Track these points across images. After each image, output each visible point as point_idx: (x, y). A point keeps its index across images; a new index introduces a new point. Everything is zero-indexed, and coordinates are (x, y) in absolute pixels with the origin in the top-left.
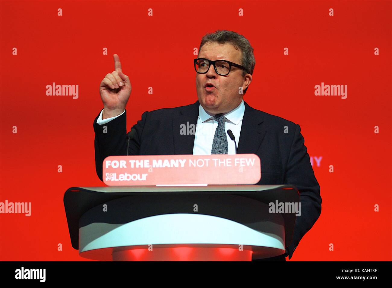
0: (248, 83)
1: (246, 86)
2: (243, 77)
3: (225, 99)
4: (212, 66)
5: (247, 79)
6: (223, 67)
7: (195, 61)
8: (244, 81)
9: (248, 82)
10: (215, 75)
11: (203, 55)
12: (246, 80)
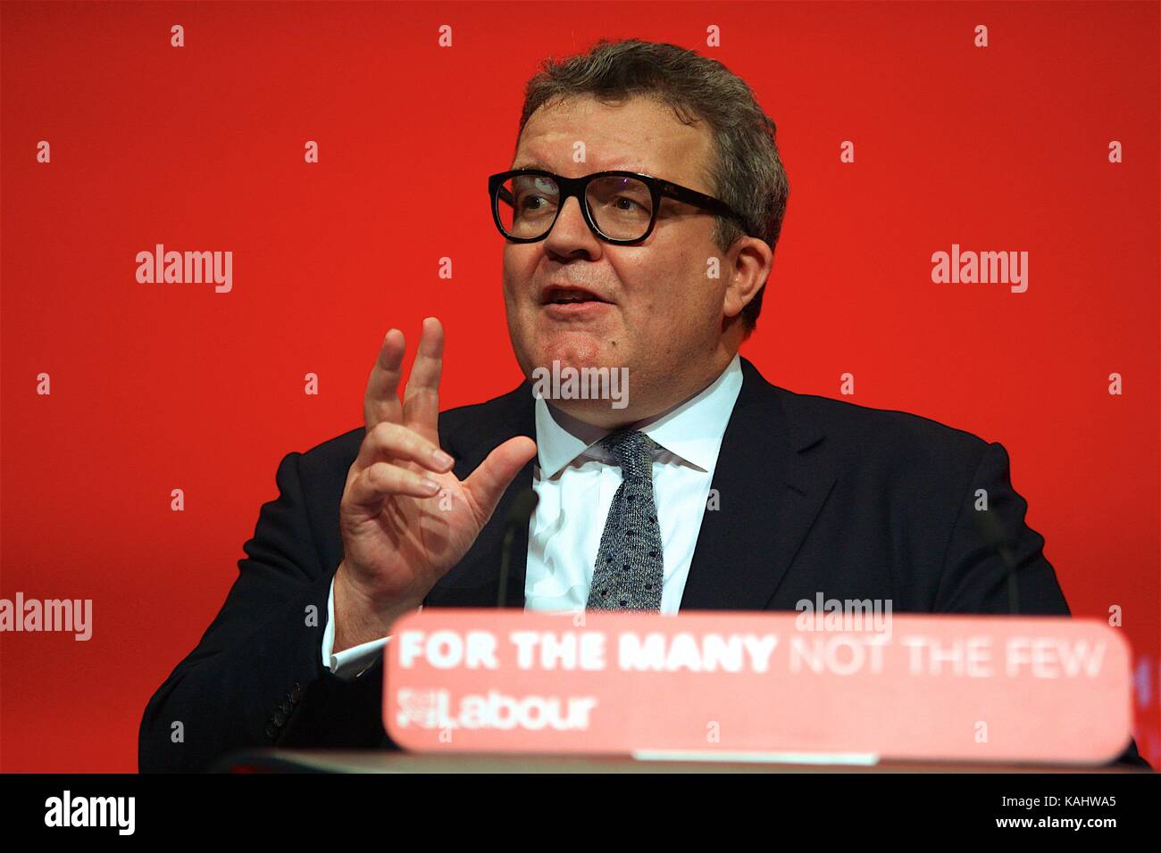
0: (755, 281)
1: (746, 293)
2: (726, 252)
3: (647, 357)
4: (572, 204)
5: (748, 260)
6: (624, 204)
7: (496, 182)
8: (731, 271)
9: (751, 275)
10: (590, 243)
11: (530, 153)
12: (740, 266)
